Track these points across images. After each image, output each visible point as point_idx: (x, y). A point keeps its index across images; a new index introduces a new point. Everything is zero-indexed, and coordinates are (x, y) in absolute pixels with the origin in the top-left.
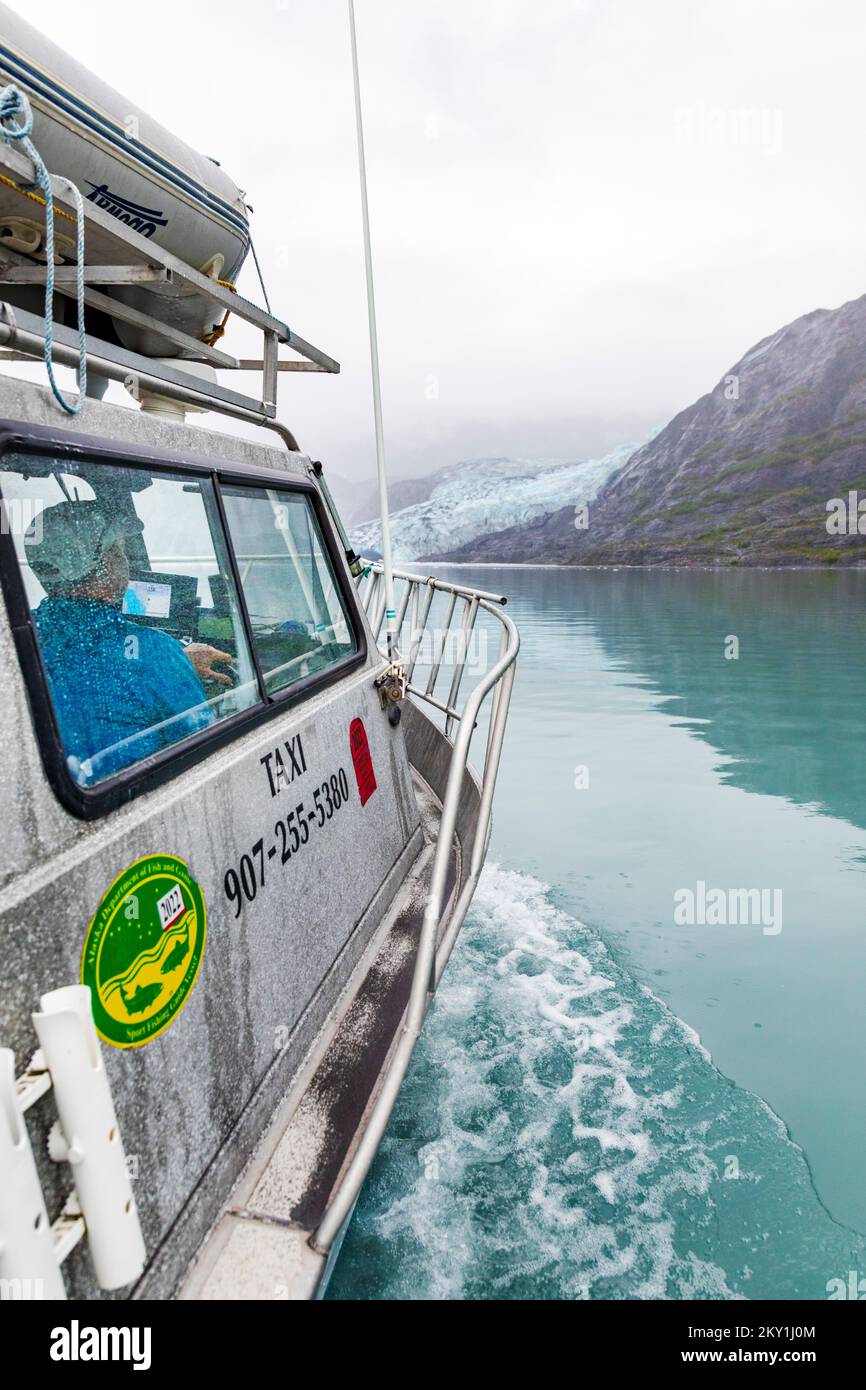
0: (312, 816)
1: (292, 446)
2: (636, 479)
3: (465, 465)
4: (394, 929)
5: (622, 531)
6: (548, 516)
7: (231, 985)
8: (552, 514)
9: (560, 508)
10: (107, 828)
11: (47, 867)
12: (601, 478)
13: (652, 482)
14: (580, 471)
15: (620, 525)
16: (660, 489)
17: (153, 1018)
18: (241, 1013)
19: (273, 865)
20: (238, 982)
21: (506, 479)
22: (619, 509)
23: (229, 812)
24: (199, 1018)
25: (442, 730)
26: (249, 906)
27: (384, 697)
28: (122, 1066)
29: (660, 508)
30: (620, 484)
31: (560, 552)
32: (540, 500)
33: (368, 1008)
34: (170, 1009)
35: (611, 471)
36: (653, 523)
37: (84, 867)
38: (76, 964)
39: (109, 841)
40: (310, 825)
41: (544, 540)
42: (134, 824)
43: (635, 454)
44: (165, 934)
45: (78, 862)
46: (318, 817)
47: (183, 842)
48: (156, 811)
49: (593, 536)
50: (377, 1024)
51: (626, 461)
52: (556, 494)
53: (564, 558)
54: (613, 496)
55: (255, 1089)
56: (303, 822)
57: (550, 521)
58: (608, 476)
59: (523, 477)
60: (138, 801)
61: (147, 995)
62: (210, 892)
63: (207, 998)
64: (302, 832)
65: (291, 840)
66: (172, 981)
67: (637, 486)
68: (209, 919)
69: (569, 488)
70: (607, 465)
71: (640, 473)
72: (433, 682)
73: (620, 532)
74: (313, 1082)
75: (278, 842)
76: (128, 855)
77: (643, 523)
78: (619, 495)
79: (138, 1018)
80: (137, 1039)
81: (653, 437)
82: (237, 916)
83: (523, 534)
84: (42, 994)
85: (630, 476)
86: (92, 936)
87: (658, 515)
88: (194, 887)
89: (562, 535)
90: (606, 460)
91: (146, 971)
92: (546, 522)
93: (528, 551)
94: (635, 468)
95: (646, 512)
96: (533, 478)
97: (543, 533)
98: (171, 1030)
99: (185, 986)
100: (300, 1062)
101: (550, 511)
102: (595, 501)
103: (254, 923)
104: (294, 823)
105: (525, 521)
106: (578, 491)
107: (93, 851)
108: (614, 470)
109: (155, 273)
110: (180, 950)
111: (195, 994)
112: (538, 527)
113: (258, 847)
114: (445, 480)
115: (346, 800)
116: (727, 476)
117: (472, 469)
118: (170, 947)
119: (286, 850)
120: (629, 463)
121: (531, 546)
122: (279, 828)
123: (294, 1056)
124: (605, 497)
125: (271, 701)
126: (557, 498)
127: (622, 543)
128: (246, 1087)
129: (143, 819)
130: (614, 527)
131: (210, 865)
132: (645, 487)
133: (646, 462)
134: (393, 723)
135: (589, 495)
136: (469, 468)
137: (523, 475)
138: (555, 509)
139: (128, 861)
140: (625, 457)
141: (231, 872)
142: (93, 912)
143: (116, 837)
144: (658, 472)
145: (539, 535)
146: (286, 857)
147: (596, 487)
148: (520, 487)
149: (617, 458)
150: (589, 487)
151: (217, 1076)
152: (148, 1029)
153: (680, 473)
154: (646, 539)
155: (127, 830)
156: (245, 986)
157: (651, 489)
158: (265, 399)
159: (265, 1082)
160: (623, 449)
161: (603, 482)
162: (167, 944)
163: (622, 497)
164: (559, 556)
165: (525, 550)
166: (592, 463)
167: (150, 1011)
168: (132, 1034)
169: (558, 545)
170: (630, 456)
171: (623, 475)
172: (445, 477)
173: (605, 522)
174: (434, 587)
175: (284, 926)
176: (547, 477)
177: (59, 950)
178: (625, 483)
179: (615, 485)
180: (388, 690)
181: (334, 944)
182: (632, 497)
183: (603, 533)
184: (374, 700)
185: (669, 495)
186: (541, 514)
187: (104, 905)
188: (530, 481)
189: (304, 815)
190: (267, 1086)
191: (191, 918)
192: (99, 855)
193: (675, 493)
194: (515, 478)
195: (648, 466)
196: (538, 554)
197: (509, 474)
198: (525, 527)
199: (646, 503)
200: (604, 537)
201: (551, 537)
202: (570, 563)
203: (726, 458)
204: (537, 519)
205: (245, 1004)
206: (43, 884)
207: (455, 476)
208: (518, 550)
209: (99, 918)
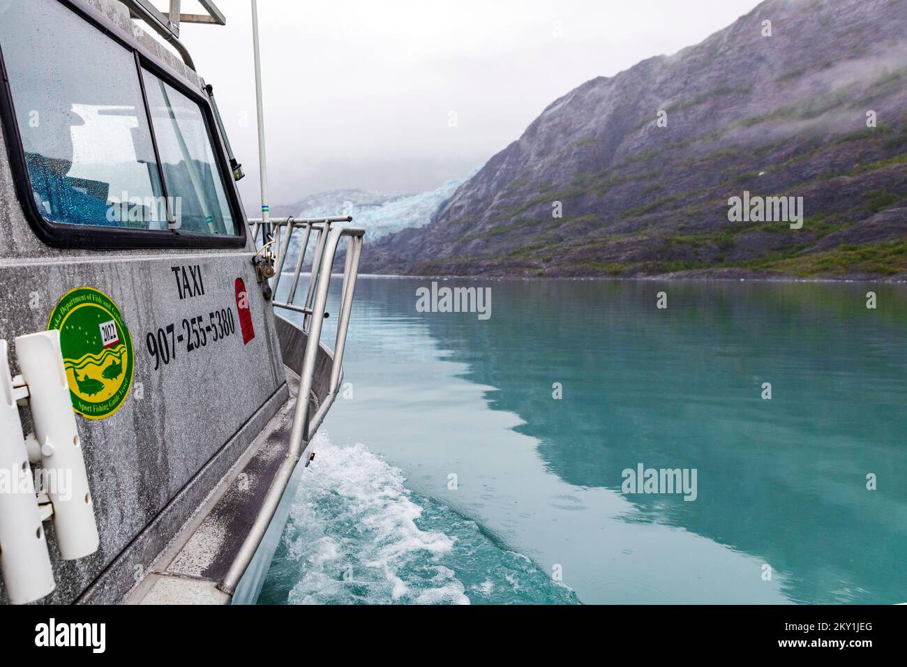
2: (460, 207)
3: (325, 194)
5: (450, 249)
6: (392, 236)
8: (395, 235)
9: (402, 229)
12: (433, 206)
13: (473, 210)
14: (417, 200)
15: (449, 244)
16: (480, 214)
21: (358, 206)
22: (448, 231)
29: (480, 230)
30: (449, 211)
31: (401, 265)
32: (385, 223)
35: (442, 201)
36: (475, 242)
41: (389, 255)
43: (460, 187)
49: (428, 253)
51: (454, 191)
52: (398, 218)
53: (404, 270)
54: (443, 221)
57: (393, 240)
58: (439, 205)
59: (371, 205)
67: (462, 212)
69: (409, 214)
70: (438, 196)
71: (464, 202)
73: (448, 249)
77: (466, 242)
78: (448, 220)
81: (474, 174)
83: (372, 250)
85: (458, 204)
87: (479, 236)
89: (402, 252)
90: (437, 191)
92: (390, 240)
93: (375, 264)
94: (460, 199)
95: (469, 233)
96: (380, 205)
97: (388, 250)
101: (393, 232)
102: (429, 225)
105: (374, 239)
106: (416, 216)
108: (444, 199)
112: (384, 245)
114: (310, 206)
116: (532, 205)
117: (332, 198)
120: (455, 194)
121: (378, 259)
124: (437, 221)
126: (399, 222)
127: (451, 257)
130: (444, 245)
132: (468, 213)
133: (469, 194)
135: (424, 219)
136: (329, 196)
137: (372, 203)
138: (397, 230)
140: (452, 190)
144: (477, 201)
145: (384, 251)
147: (429, 213)
148: (369, 212)
149: (446, 190)
150: (424, 213)
153: (495, 202)
154: (469, 255)
157: (472, 215)
160: (451, 183)
161: (435, 209)
163: (450, 221)
164: (400, 268)
165: (373, 264)
166: (426, 194)
169: (399, 259)
170: (456, 189)
171: (451, 204)
172: (310, 203)
173: (437, 241)
176: (391, 204)
178: (452, 211)
179: (445, 212)
182: (458, 222)
183: (435, 249)
185: (487, 220)
186: (386, 234)
188: (377, 207)
193: (492, 218)
194: (366, 205)
195: (471, 196)
196: (383, 266)
197: (360, 202)
198: (373, 245)
199: (469, 226)
200: (437, 253)
201: (394, 253)
202: (408, 274)
203: (531, 191)
204: (383, 238)
207: (318, 203)
208: (368, 264)
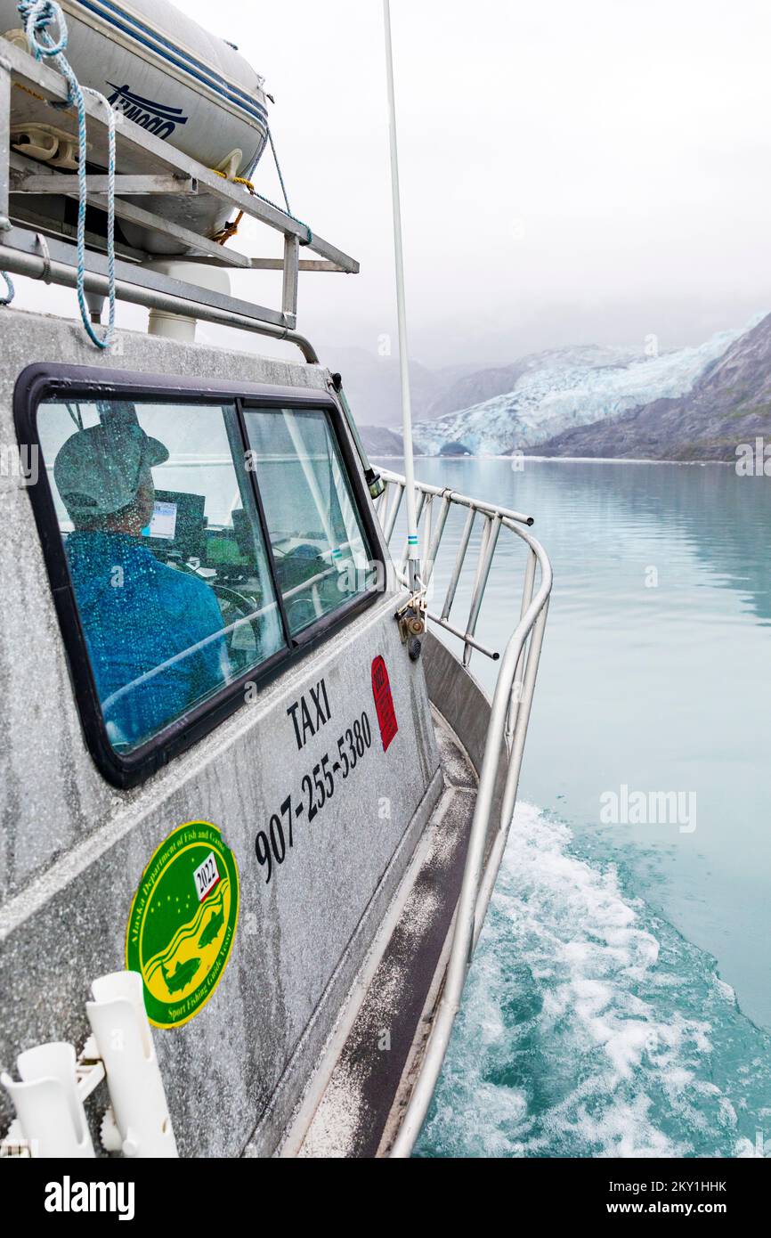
0: (336, 766)
1: (311, 358)
2: (734, 370)
3: (551, 352)
4: (417, 883)
5: (718, 426)
6: (640, 409)
7: (263, 955)
8: (644, 407)
9: (653, 399)
10: (144, 797)
11: (90, 842)
13: (752, 374)
14: (675, 360)
15: (715, 419)
16: (759, 382)
17: (193, 995)
18: (274, 983)
19: (300, 823)
20: (269, 951)
21: (595, 368)
22: (717, 402)
23: (258, 770)
24: (234, 991)
25: (460, 659)
26: (278, 867)
27: (405, 629)
28: (165, 1048)
29: (759, 402)
30: (718, 375)
31: (653, 447)
33: (396, 972)
34: (208, 985)
35: (709, 361)
36: (750, 417)
37: (125, 841)
38: (121, 945)
39: (148, 811)
40: (335, 776)
41: (636, 433)
42: (170, 791)
43: (735, 342)
44: (201, 905)
45: (119, 836)
46: (343, 769)
47: (216, 806)
48: (190, 774)
49: (688, 431)
50: (406, 990)
51: (725, 349)
52: (649, 385)
53: (656, 453)
54: (711, 387)
55: (287, 1062)
56: (328, 775)
57: (642, 414)
58: (704, 366)
59: (614, 367)
60: (172, 765)
61: (187, 970)
62: (243, 857)
63: (241, 971)
64: (327, 786)
65: (317, 793)
66: (208, 955)
67: (736, 378)
68: (243, 887)
70: (704, 354)
71: (739, 363)
72: (449, 605)
73: (715, 427)
74: (344, 1053)
75: (305, 799)
76: (166, 824)
77: (740, 417)
78: (716, 386)
79: (179, 996)
80: (179, 1018)
82: (267, 882)
83: (614, 427)
84: (92, 978)
85: (729, 366)
86: (135, 913)
87: (756, 410)
88: (227, 853)
89: (653, 429)
90: (703, 348)
91: (185, 947)
92: (637, 414)
93: (619, 445)
94: (734, 358)
95: (743, 406)
96: (625, 367)
97: (635, 427)
98: (208, 1008)
99: (222, 958)
100: (329, 1031)
101: (642, 404)
102: (690, 395)
103: (283, 886)
104: (320, 776)
107: (133, 823)
108: (712, 359)
109: (180, 184)
110: (216, 921)
111: (230, 969)
112: (629, 420)
113: (286, 806)
114: (530, 369)
115: (368, 746)
117: (559, 357)
118: (207, 919)
119: (313, 806)
120: (727, 353)
122: (306, 782)
123: (323, 1025)
124: (701, 389)
125: (295, 644)
126: (649, 390)
128: (279, 1059)
129: (178, 785)
130: (710, 421)
131: (241, 829)
132: (744, 379)
133: (746, 352)
134: (413, 657)
135: (684, 386)
137: (614, 364)
138: (646, 401)
139: (166, 830)
140: (724, 345)
141: (262, 834)
142: (135, 888)
143: (153, 807)
144: (758, 363)
145: (630, 429)
146: (312, 813)
147: (691, 378)
149: (715, 346)
150: (683, 378)
151: (252, 1051)
152: (188, 1007)
154: (740, 435)
155: (164, 798)
156: (277, 954)
157: (749, 382)
158: (285, 308)
159: (297, 1054)
160: (722, 336)
162: (204, 916)
163: (718, 389)
164: (652, 451)
167: (190, 988)
168: (173, 1014)
169: (650, 440)
170: (730, 343)
171: (721, 365)
173: (700, 415)
174: (450, 500)
175: (312, 887)
176: (638, 366)
177: (105, 931)
178: (722, 374)
179: (712, 375)
180: (408, 621)
181: (358, 902)
182: (729, 391)
183: (698, 427)
184: (394, 634)
185: (767, 389)
186: (633, 406)
187: (145, 880)
188: (621, 370)
189: (329, 767)
190: (298, 1059)
191: (225, 887)
192: (139, 826)
194: (605, 367)
195: (748, 356)
196: (630, 448)
198: (616, 420)
199: (744, 396)
200: (698, 432)
201: (643, 430)
202: (665, 458)
205: (276, 974)
206: (88, 862)
207: (540, 365)
208: (609, 445)
209: (141, 895)
